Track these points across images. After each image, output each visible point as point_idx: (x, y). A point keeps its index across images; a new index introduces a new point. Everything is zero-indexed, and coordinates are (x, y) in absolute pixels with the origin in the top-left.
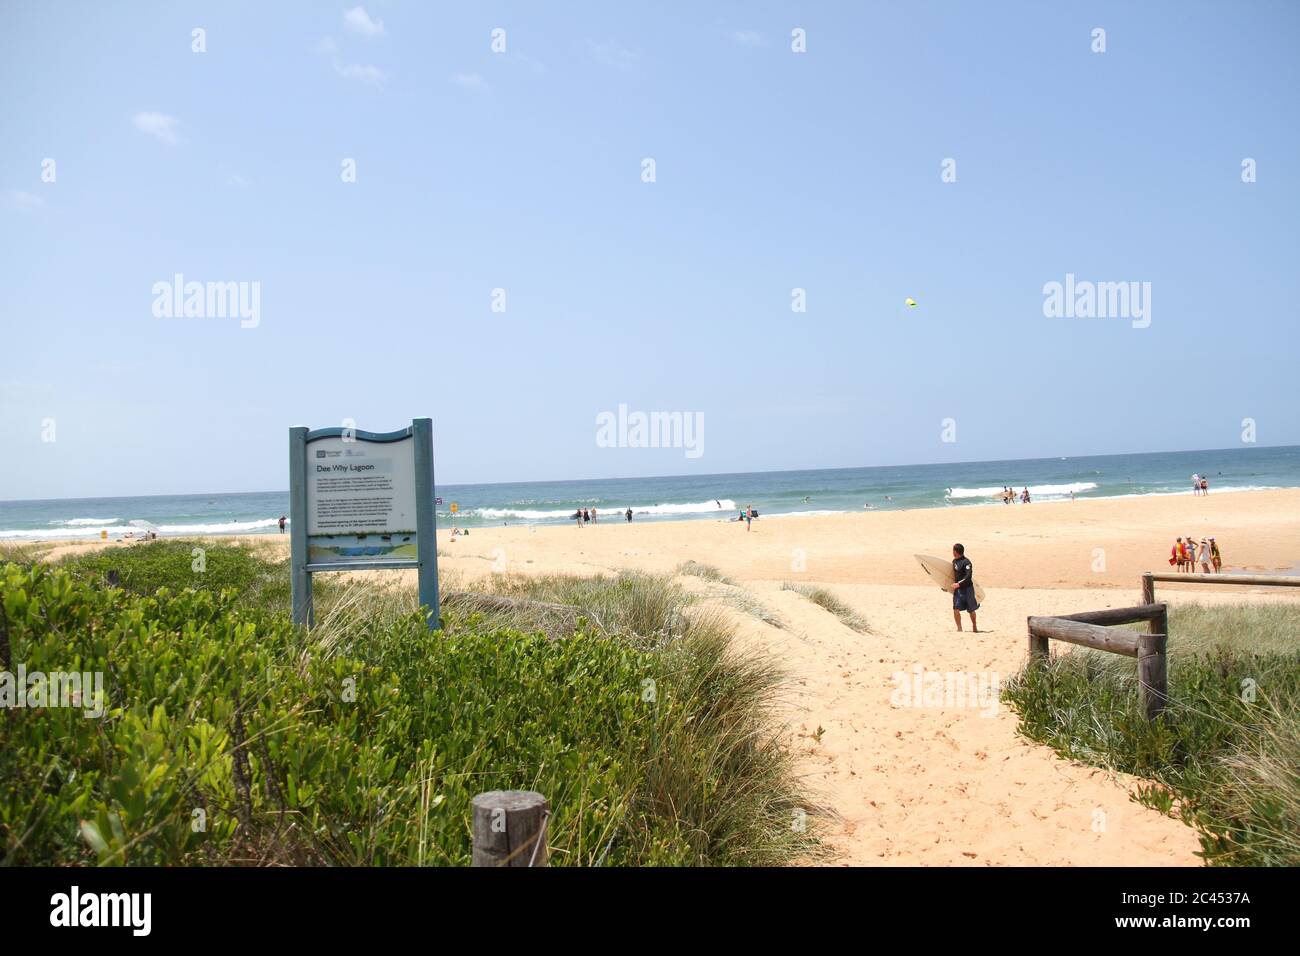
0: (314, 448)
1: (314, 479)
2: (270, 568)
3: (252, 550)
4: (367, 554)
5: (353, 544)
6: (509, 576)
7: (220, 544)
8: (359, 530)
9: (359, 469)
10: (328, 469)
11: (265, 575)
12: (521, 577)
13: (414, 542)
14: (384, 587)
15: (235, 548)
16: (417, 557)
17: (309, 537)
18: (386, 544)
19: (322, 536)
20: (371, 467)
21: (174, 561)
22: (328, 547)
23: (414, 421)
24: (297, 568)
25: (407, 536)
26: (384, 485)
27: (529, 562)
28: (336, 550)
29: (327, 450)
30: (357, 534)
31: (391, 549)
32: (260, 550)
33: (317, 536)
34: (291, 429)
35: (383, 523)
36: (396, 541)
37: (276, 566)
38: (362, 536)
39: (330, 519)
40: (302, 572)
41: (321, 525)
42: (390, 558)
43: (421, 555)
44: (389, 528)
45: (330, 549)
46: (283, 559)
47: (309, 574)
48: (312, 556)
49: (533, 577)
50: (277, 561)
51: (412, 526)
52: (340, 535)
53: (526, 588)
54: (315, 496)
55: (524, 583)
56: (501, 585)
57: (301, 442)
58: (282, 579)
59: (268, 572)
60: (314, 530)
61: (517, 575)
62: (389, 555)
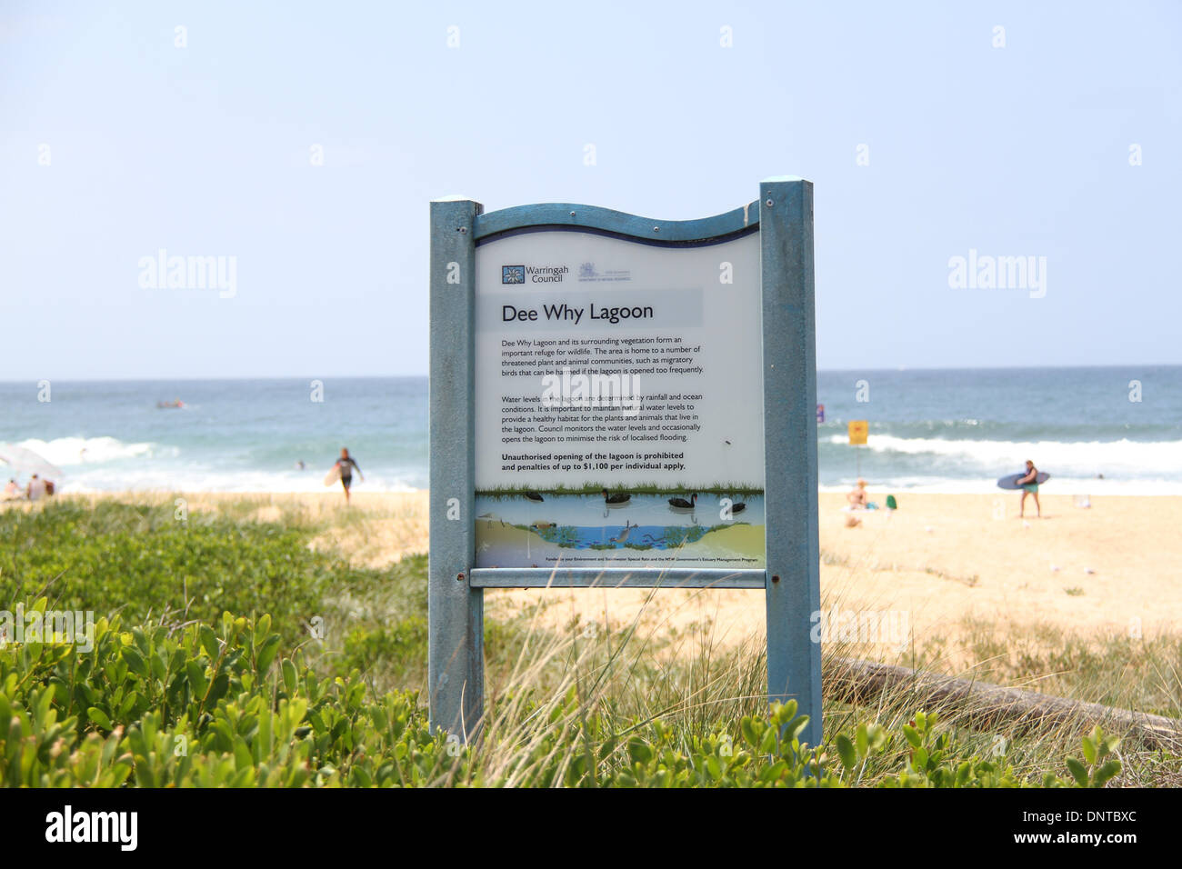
0: (495, 256)
1: (494, 339)
2: (361, 582)
3: (313, 531)
4: (629, 546)
5: (592, 516)
6: (1015, 631)
7: (230, 513)
8: (610, 479)
9: (612, 315)
10: (532, 315)
11: (346, 600)
12: (1047, 634)
13: (757, 517)
14: (665, 643)
15: (270, 526)
16: (763, 558)
17: (478, 495)
18: (681, 520)
19: (512, 493)
20: (645, 312)
21: (105, 556)
22: (529, 523)
23: (765, 188)
24: (444, 577)
25: (740, 500)
26: (680, 359)
27: (1070, 592)
28: (548, 531)
29: (527, 265)
30: (605, 491)
31: (695, 534)
32: (336, 531)
33: (498, 494)
34: (434, 205)
35: (675, 462)
36: (704, 514)
37: (376, 576)
38: (618, 497)
39: (533, 448)
40: (458, 587)
41: (511, 463)
42: (688, 558)
43: (773, 554)
44: (693, 477)
45: (534, 528)
46: (396, 557)
47: (477, 592)
48: (485, 546)
49: (1084, 635)
50: (381, 563)
51: (752, 472)
52: (559, 493)
53: (1062, 666)
54: (495, 387)
55: (1058, 652)
56: (987, 651)
57: (462, 242)
58: (392, 610)
59: (355, 592)
60: (492, 475)
61: (1035, 628)
62: (688, 549)
